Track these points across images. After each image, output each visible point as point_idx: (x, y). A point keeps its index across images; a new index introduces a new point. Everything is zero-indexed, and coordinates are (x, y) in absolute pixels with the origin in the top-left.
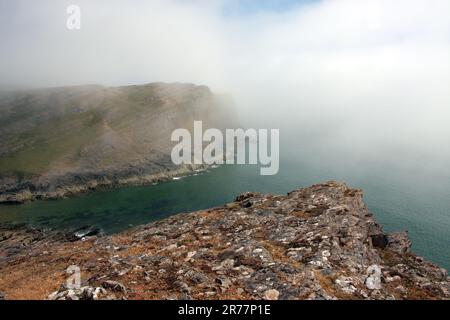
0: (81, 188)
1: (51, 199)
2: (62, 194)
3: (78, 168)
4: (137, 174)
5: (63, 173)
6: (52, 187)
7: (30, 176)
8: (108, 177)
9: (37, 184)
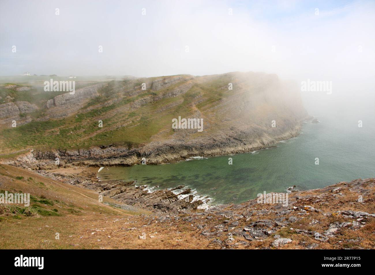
0: (175, 156)
1: (152, 164)
2: (161, 160)
3: (172, 140)
4: (219, 147)
5: (161, 144)
6: (153, 154)
7: (137, 145)
8: (196, 148)
9: (142, 152)
